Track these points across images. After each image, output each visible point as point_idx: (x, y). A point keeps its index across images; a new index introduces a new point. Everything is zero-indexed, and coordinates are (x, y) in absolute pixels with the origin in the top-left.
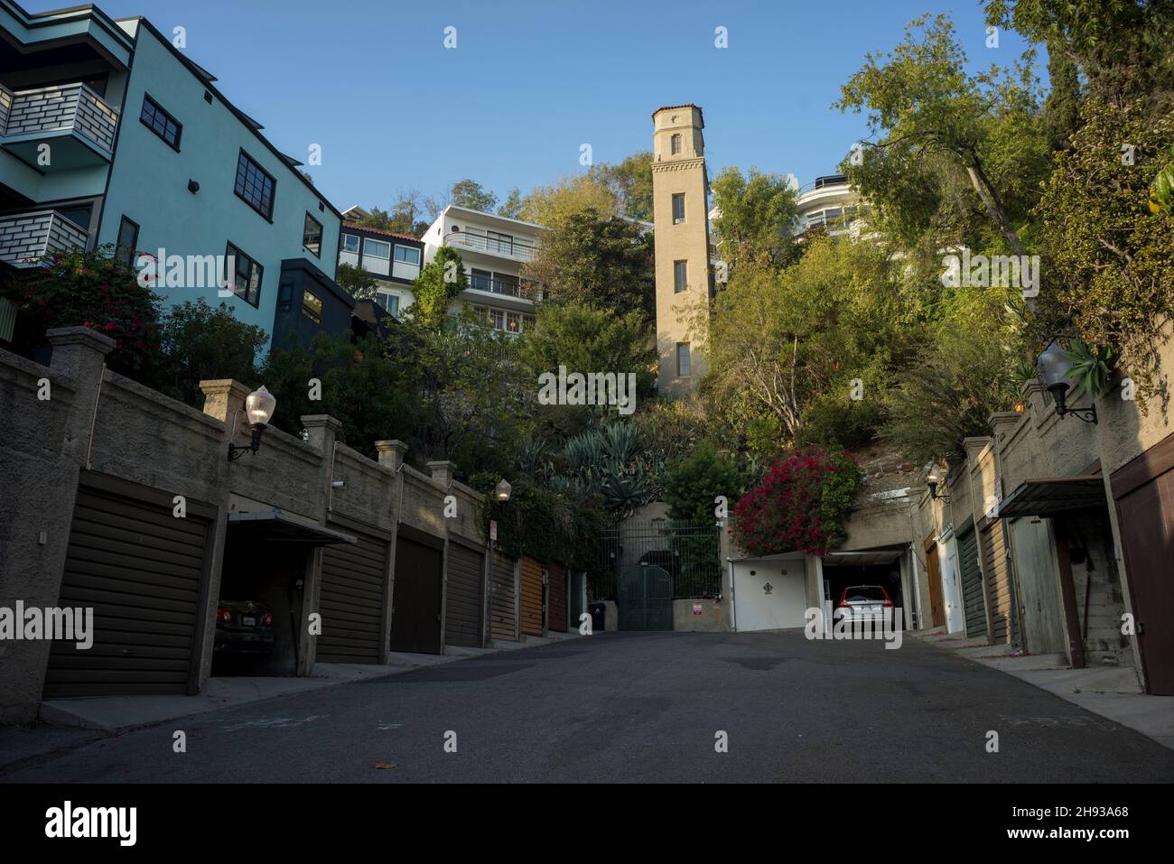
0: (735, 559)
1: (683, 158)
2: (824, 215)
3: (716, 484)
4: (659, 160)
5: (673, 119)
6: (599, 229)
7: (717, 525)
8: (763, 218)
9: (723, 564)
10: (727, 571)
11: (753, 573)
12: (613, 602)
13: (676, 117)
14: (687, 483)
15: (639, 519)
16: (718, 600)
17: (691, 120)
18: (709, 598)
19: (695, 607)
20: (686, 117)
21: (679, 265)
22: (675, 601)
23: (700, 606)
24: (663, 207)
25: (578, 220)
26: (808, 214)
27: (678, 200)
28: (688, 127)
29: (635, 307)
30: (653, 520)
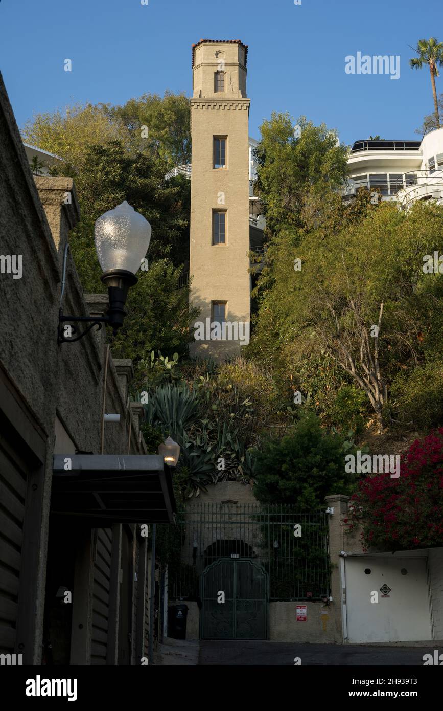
0: (350, 553)
1: (226, 97)
2: (368, 180)
3: (328, 462)
4: (200, 96)
5: (217, 54)
6: (126, 165)
7: (328, 511)
8: (317, 171)
9: (333, 559)
10: (337, 568)
11: (368, 572)
12: (195, 603)
13: (219, 52)
14: (291, 460)
15: (206, 500)
16: (328, 603)
17: (236, 58)
18: (314, 601)
19: (298, 611)
20: (231, 53)
21: (218, 215)
22: (273, 604)
23: (304, 611)
24: (202, 148)
25: (100, 152)
26: (353, 176)
27: (219, 142)
28: (233, 65)
29: (163, 257)
30: (223, 503)
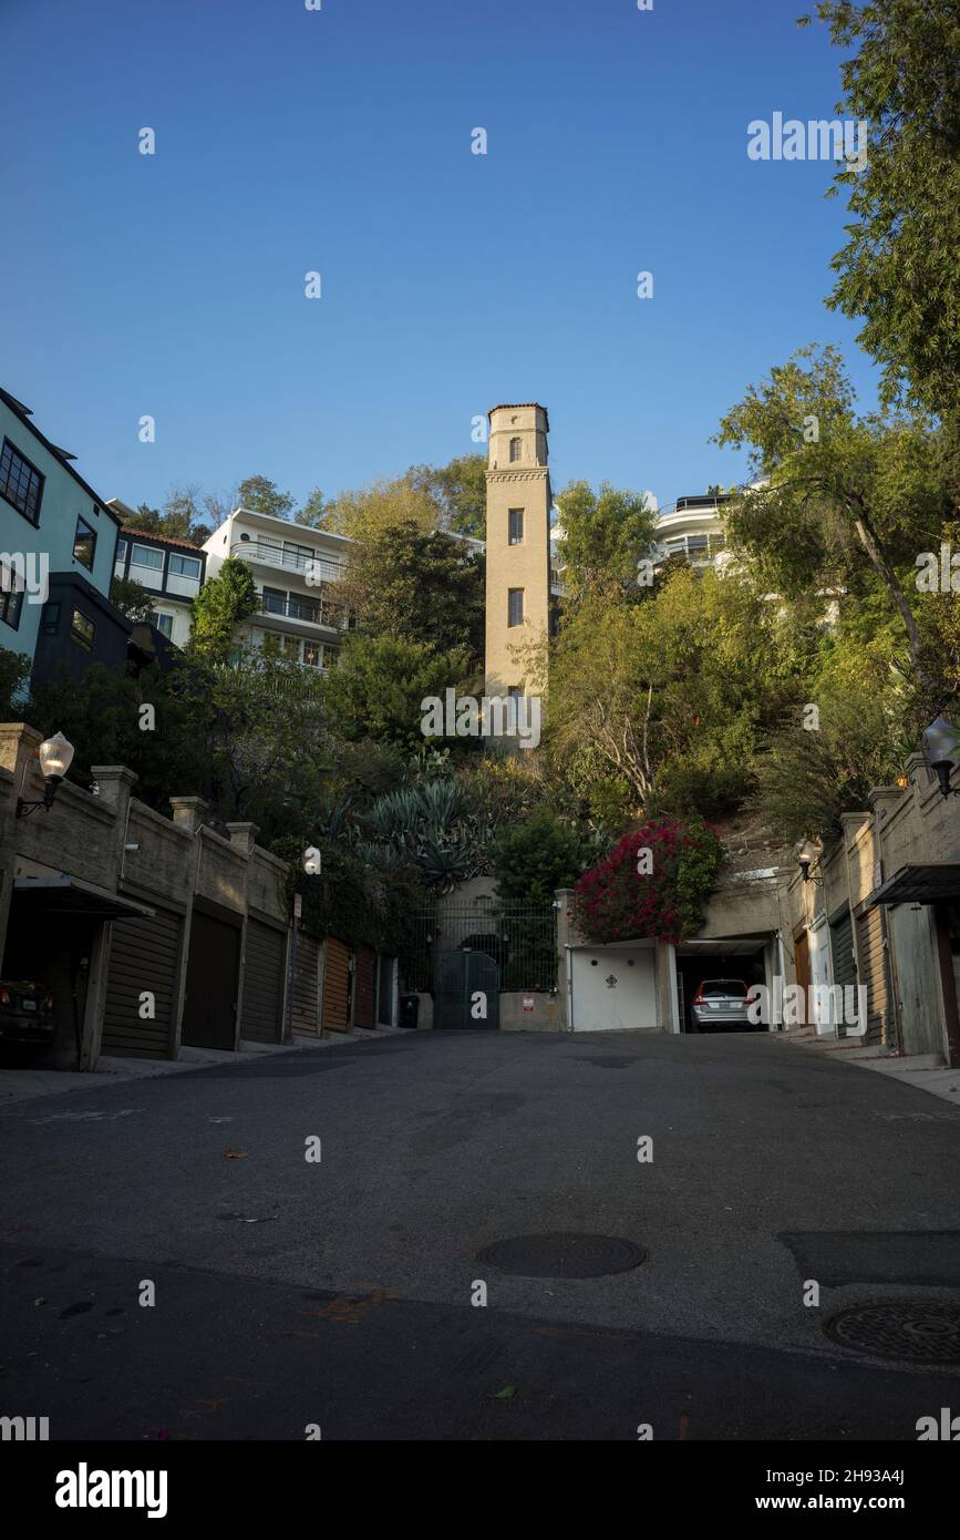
0: (574, 945)
1: (523, 466)
2: (686, 543)
3: (554, 857)
4: (495, 468)
5: (513, 420)
6: (420, 546)
7: (554, 905)
8: (614, 543)
9: (560, 952)
10: (564, 960)
11: (594, 963)
12: (428, 994)
13: (516, 417)
14: (519, 856)
15: (460, 896)
16: (553, 994)
17: (534, 423)
18: (540, 992)
19: (525, 1001)
20: (528, 418)
21: (515, 595)
22: (502, 995)
23: (531, 1001)
24: (497, 522)
25: (395, 534)
26: (667, 540)
27: (515, 516)
28: (530, 430)
29: (460, 641)
30: (477, 898)
